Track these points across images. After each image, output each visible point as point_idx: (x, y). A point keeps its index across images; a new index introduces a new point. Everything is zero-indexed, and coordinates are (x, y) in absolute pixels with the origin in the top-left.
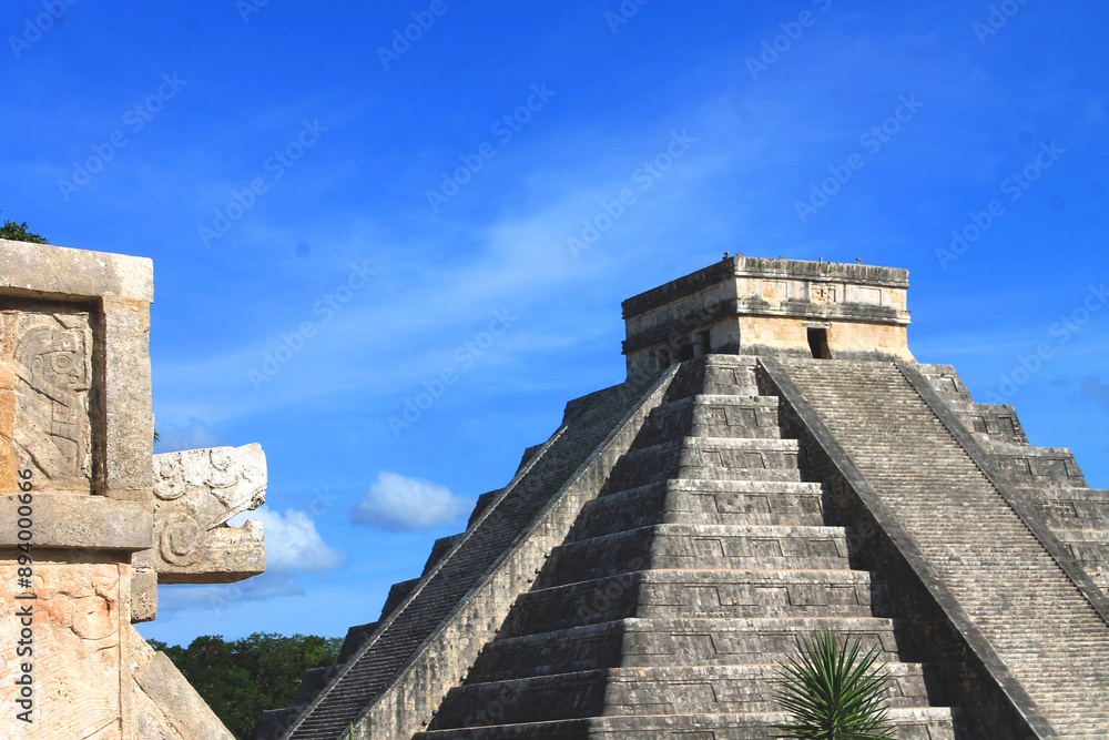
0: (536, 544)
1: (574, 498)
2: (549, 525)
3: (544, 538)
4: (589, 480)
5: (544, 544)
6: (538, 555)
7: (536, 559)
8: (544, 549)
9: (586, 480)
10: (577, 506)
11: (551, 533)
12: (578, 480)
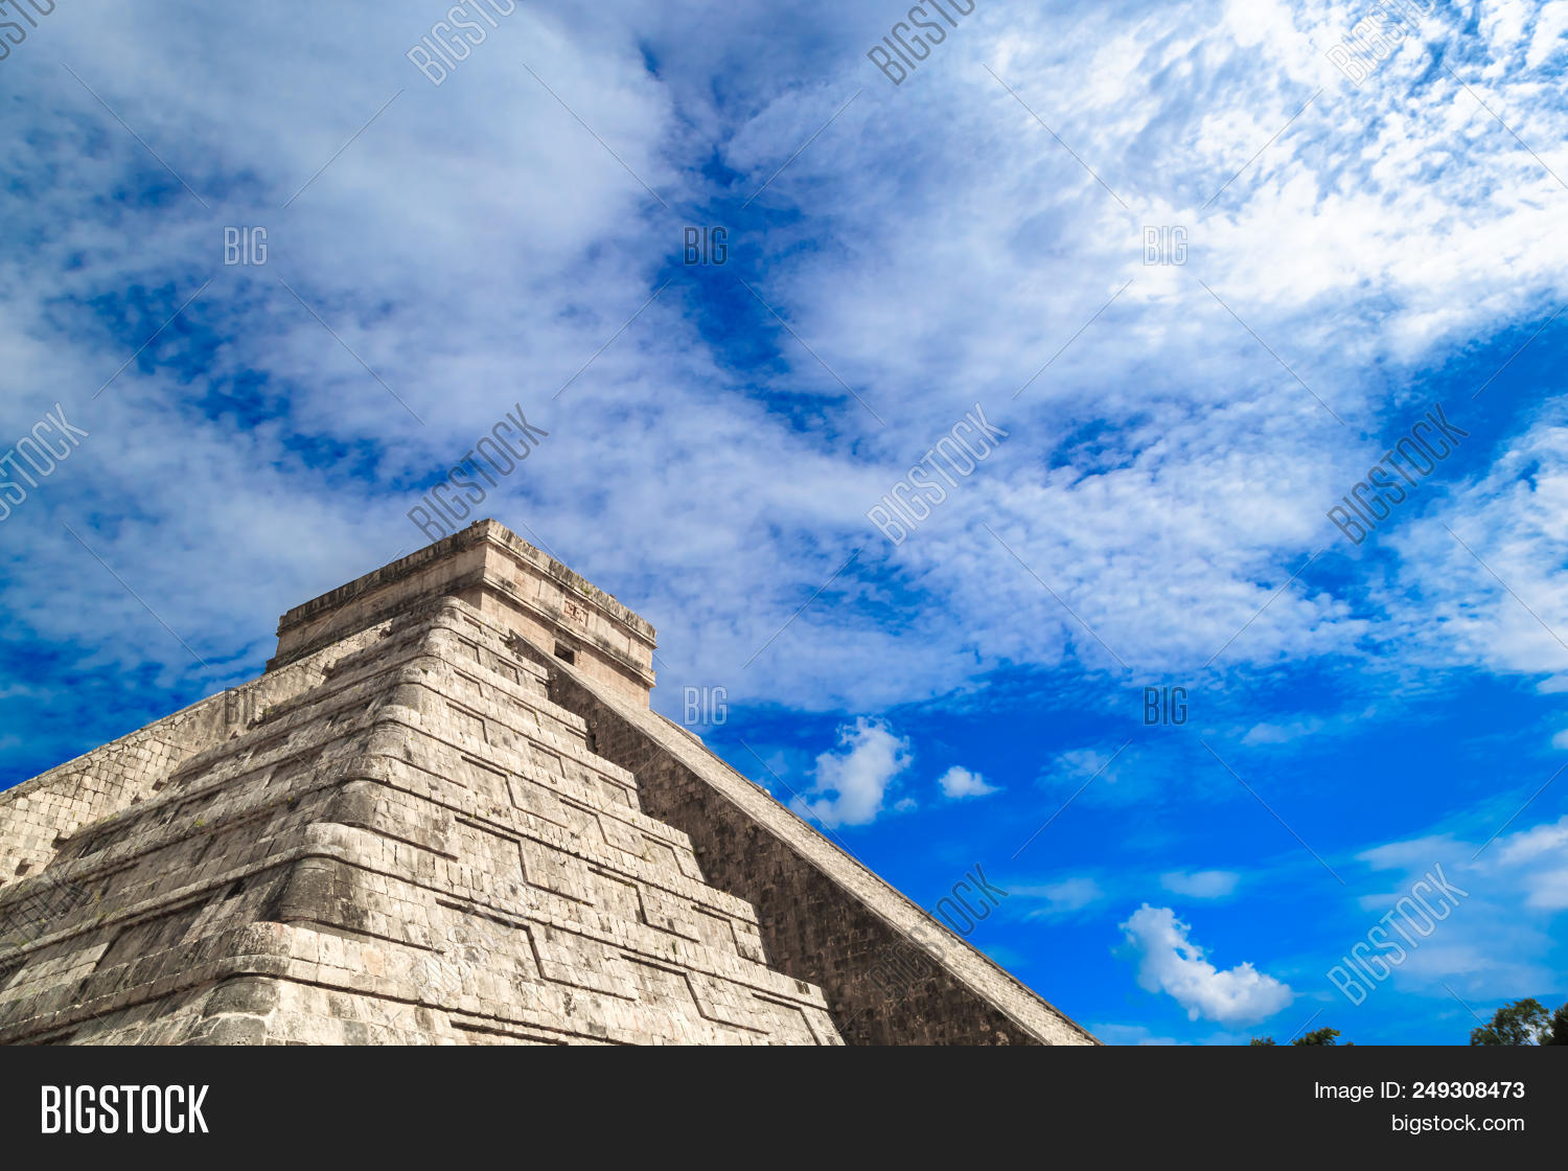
0: (44, 809)
1: (158, 748)
2: (88, 780)
3: (68, 801)
4: (199, 727)
5: (63, 812)
6: (40, 831)
7: (31, 840)
8: (60, 824)
9: (193, 725)
10: (162, 762)
11: (88, 795)
12: (178, 719)
